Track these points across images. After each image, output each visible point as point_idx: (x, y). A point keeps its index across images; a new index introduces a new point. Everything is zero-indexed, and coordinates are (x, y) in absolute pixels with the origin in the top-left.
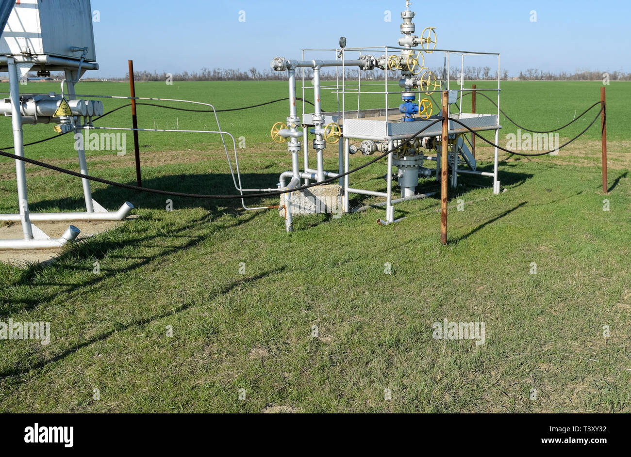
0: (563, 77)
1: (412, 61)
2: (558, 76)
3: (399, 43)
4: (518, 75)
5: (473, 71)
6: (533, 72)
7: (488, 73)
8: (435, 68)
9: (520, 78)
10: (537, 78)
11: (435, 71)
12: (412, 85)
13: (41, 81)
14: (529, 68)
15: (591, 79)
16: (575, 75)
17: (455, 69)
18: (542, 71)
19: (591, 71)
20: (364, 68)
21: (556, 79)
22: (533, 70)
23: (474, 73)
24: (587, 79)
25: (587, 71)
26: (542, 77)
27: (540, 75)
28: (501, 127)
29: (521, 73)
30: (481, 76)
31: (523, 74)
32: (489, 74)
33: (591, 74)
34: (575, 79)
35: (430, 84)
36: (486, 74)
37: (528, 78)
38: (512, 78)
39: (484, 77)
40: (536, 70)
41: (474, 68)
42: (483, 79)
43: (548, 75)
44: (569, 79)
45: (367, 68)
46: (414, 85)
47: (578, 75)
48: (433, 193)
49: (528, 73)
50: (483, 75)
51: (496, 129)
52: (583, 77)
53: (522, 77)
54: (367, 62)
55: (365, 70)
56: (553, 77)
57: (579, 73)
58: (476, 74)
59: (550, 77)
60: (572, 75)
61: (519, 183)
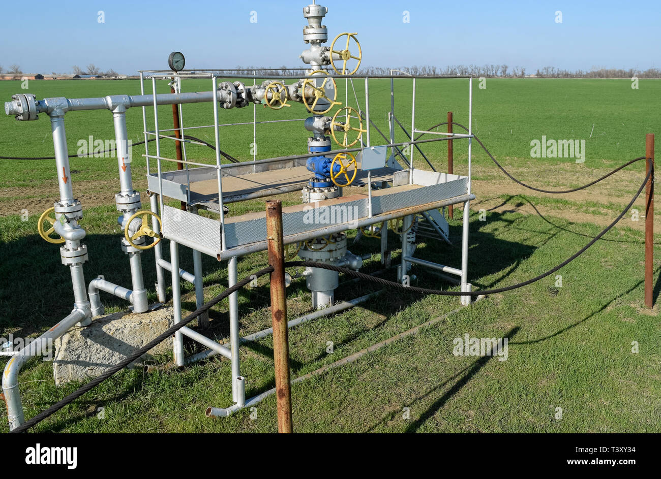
0: (579, 75)
1: (313, 91)
2: (574, 73)
3: (303, 58)
4: (536, 73)
5: (491, 69)
6: (550, 70)
7: (505, 71)
8: (455, 66)
9: (537, 75)
10: (553, 76)
11: (455, 69)
12: (323, 129)
13: (92, 78)
14: (546, 67)
15: (607, 76)
16: (591, 72)
17: (473, 68)
18: (558, 69)
19: (607, 69)
20: (225, 105)
21: (572, 76)
22: (550, 67)
23: (492, 70)
24: (603, 77)
25: (603, 68)
26: (558, 75)
27: (556, 73)
28: (472, 196)
29: (538, 71)
30: (499, 74)
31: (540, 71)
32: (507, 72)
33: (607, 72)
34: (591, 77)
35: (351, 128)
36: (504, 71)
37: (544, 75)
38: (530, 75)
39: (502, 74)
40: (553, 68)
41: (492, 66)
42: (501, 76)
43: (564, 73)
44: (585, 76)
45: (230, 105)
46: (325, 130)
47: (594, 73)
48: (363, 299)
49: (544, 71)
50: (501, 73)
51: (465, 202)
52: (599, 75)
53: (539, 75)
54: (230, 94)
55: (227, 108)
56: (570, 74)
57: (595, 70)
58: (494, 72)
59: (567, 75)
60: (588, 72)
61: (508, 269)
